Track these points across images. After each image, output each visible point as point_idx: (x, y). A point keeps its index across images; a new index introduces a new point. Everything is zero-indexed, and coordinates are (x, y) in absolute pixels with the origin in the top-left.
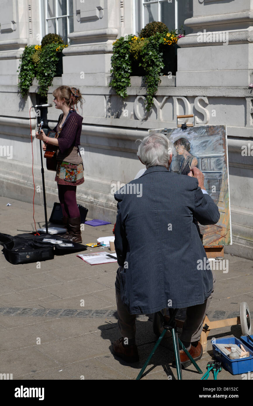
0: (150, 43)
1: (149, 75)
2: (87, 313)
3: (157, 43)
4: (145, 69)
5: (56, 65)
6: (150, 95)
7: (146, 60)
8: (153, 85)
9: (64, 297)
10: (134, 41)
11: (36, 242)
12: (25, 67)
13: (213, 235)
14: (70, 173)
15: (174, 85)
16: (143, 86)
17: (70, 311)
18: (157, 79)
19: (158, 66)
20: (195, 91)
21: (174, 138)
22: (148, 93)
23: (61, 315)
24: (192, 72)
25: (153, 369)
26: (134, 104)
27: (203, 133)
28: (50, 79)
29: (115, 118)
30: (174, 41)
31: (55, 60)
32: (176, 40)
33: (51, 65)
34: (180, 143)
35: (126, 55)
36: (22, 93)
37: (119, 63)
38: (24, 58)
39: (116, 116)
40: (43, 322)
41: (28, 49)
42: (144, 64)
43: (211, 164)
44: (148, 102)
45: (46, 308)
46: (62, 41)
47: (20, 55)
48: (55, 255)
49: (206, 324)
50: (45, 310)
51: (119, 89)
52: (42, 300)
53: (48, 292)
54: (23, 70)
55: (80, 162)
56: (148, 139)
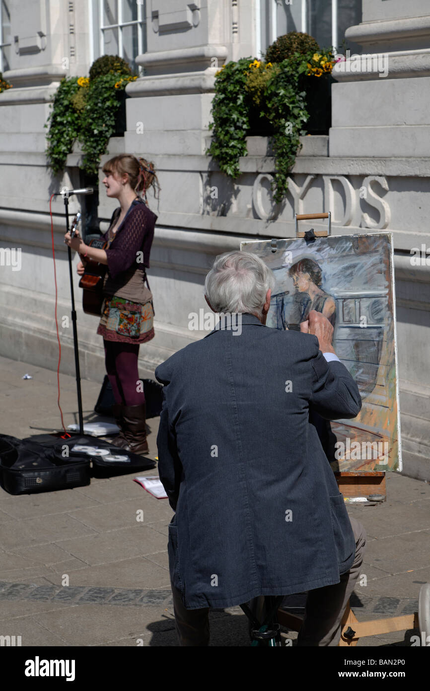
0: (281, 74)
1: (278, 134)
2: (131, 596)
3: (294, 73)
4: (271, 122)
5: (115, 115)
6: (280, 172)
7: (273, 105)
8: (287, 153)
9: (95, 563)
10: (253, 69)
12: (59, 119)
14: (128, 319)
15: (325, 153)
16: (269, 154)
17: (100, 591)
18: (293, 142)
19: (296, 117)
20: (363, 166)
22: (277, 168)
23: (81, 599)
24: (357, 129)
26: (253, 189)
27: (348, 249)
28: (103, 140)
29: (218, 216)
30: (327, 69)
31: (113, 105)
32: (331, 67)
33: (105, 114)
34: (301, 268)
35: (238, 96)
36: (53, 167)
37: (225, 110)
38: (57, 101)
39: (220, 213)
40: (44, 612)
41: (65, 85)
42: (270, 113)
43: (361, 311)
44: (277, 185)
45: (55, 583)
46: (127, 70)
47: (51, 96)
48: (92, 477)
49: (349, 627)
50: (52, 588)
51: (225, 161)
52: (51, 568)
53: (66, 551)
54: (55, 124)
55: (147, 300)
56: (224, 260)
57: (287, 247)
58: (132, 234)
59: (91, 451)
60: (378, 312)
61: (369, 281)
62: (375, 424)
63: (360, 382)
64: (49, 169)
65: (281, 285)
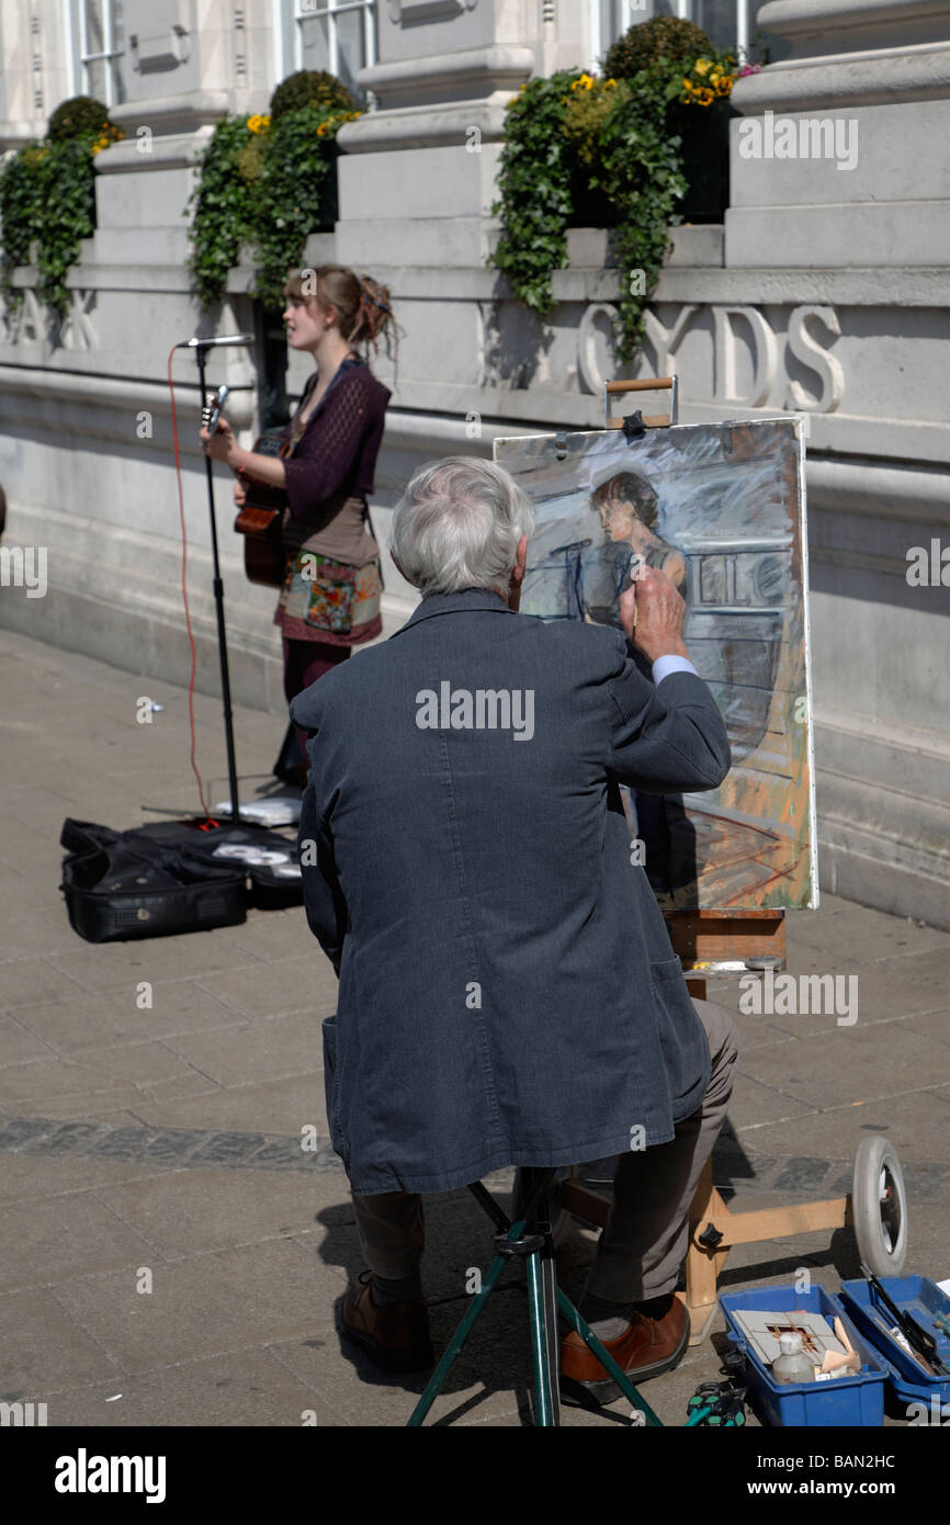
0: (633, 101)
1: (626, 223)
3: (657, 98)
4: (612, 200)
5: (318, 189)
6: (631, 298)
7: (615, 165)
8: (643, 261)
9: (234, 1083)
10: (579, 93)
11: (188, 857)
12: (211, 199)
13: (743, 865)
14: (328, 595)
15: (718, 260)
16: (610, 264)
17: (234, 1139)
18: (656, 239)
19: (661, 189)
20: (791, 286)
21: (593, 471)
22: (624, 291)
23: (196, 1156)
24: (780, 211)
25: (476, 1404)
26: (579, 334)
27: (711, 453)
28: (296, 240)
29: (512, 388)
30: (723, 90)
31: (314, 170)
32: (729, 86)
33: (299, 188)
34: (615, 492)
35: (550, 148)
36: (201, 293)
37: (523, 177)
38: (208, 164)
39: (516, 383)
40: (119, 1182)
41: (225, 130)
42: (610, 181)
43: (738, 579)
44: (625, 326)
45: (149, 1123)
46: (345, 100)
47: (196, 153)
48: (250, 908)
49: (709, 1225)
50: (141, 1134)
51: (523, 279)
52: (145, 1093)
53: (181, 1058)
54: (204, 209)
55: (367, 558)
56: (426, 479)
57: (587, 449)
58: (339, 429)
59: (253, 856)
60: (772, 581)
61: (753, 519)
62: (764, 813)
63: (733, 725)
64: (196, 299)
65: (577, 527)
